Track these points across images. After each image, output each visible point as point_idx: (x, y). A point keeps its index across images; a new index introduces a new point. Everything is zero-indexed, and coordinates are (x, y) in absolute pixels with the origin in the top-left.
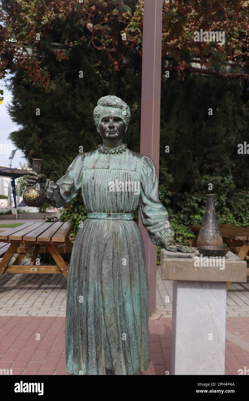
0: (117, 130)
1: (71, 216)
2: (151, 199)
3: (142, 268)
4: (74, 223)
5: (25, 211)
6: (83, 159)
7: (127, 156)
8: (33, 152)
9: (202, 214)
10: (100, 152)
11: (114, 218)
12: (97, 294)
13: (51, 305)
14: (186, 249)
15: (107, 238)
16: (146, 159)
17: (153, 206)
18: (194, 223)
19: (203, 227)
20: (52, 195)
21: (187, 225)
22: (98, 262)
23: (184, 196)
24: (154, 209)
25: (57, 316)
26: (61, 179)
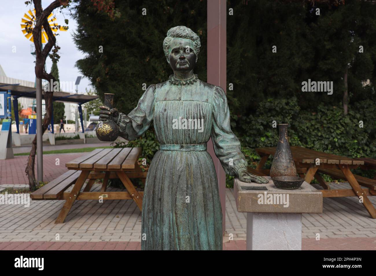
0: (188, 61)
1: (139, 141)
2: (223, 130)
3: (216, 198)
4: (142, 148)
5: (92, 136)
6: (154, 91)
7: (199, 87)
8: (99, 79)
9: (267, 137)
10: (172, 83)
11: (187, 150)
12: (171, 225)
13: (123, 230)
14: (260, 179)
15: (181, 169)
16: (217, 89)
17: (225, 137)
18: (260, 145)
19: (276, 156)
20: (124, 129)
21: (253, 148)
22: (172, 193)
23: (250, 119)
24: (226, 140)
25: (130, 241)
26: (133, 111)
